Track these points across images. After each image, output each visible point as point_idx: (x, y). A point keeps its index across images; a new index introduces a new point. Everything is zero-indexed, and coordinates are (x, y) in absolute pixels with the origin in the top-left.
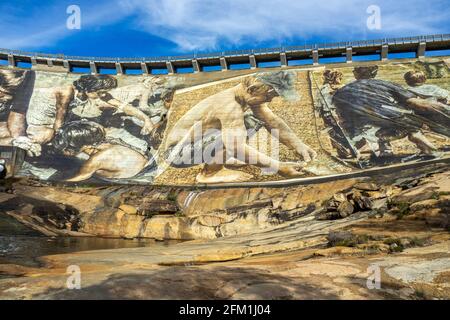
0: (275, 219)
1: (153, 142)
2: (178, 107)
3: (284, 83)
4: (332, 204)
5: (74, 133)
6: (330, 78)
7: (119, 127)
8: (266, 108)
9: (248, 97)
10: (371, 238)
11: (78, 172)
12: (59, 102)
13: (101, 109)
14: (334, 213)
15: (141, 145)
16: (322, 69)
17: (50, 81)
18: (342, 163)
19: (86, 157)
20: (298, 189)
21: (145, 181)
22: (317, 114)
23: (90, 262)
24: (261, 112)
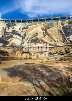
0: (49, 54)
1: (23, 38)
2: (29, 30)
3: (52, 25)
4: (62, 51)
5: (7, 36)
6: (62, 24)
7: (16, 34)
8: (48, 30)
9: (44, 28)
10: (70, 59)
11: (8, 44)
12: (3, 29)
13: (12, 30)
14: (62, 54)
15: (21, 38)
16: (61, 22)
17: (1, 24)
18: (64, 43)
19: (9, 41)
20: (54, 48)
21: (22, 46)
22: (59, 32)
23: (11, 63)
24: (47, 31)
